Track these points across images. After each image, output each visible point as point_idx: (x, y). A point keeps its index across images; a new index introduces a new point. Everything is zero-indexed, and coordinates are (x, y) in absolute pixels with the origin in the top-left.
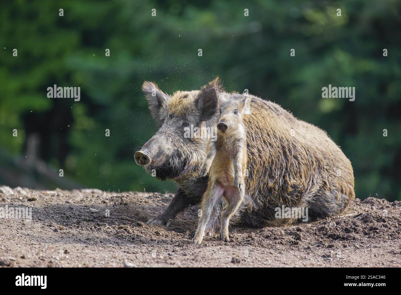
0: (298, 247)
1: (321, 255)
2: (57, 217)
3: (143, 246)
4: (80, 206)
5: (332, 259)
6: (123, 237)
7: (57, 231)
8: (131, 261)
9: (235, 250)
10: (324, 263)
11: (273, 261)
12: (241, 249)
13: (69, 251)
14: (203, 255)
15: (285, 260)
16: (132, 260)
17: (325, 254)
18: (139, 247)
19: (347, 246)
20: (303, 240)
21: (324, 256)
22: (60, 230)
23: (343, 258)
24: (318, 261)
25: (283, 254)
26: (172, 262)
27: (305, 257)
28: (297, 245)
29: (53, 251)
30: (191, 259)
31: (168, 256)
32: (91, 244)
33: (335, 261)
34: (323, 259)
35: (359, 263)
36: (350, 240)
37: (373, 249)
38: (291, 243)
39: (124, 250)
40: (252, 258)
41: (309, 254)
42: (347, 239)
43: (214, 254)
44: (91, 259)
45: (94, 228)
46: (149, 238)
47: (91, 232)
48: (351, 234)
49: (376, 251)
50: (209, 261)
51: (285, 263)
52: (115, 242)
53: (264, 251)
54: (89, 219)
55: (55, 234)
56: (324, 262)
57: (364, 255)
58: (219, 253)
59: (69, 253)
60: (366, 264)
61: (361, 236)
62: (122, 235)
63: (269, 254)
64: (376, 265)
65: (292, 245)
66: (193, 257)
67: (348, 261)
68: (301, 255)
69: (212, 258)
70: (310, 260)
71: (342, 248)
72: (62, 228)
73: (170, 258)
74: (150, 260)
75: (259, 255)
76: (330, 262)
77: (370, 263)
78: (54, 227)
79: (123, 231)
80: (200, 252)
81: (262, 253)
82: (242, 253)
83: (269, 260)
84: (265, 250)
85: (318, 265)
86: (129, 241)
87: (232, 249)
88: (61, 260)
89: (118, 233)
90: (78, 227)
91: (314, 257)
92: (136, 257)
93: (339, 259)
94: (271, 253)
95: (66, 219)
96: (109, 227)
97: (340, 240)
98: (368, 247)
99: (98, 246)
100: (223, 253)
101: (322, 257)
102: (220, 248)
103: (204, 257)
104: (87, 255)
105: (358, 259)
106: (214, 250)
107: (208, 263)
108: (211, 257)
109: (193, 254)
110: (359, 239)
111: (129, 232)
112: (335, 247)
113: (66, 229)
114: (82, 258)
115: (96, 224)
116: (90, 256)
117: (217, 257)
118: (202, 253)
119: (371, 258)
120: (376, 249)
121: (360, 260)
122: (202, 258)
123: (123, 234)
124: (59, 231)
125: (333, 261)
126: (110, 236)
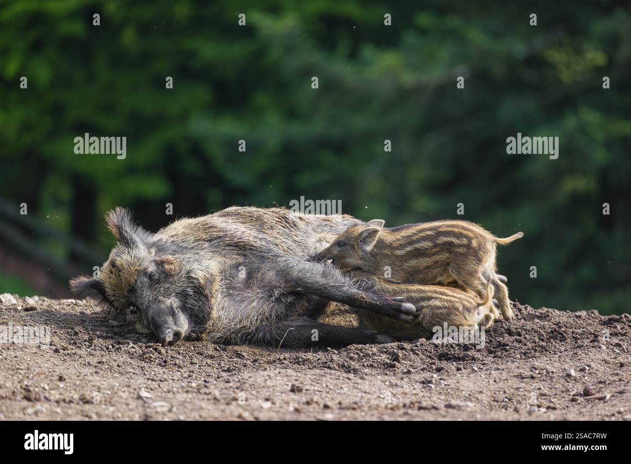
0: (395, 370)
1: (420, 381)
2: (62, 332)
3: (178, 371)
4: (97, 317)
5: (433, 386)
6: (152, 359)
7: (59, 352)
8: (150, 391)
9: (299, 375)
10: (423, 392)
11: (350, 389)
12: (308, 373)
13: (65, 377)
14: (253, 381)
15: (367, 387)
16: (151, 389)
17: (425, 379)
18: (171, 373)
19: (462, 368)
20: (404, 362)
21: (423, 383)
22: (64, 350)
23: (449, 385)
24: (414, 389)
25: (365, 379)
26: (208, 391)
27: (396, 383)
28: (393, 369)
29: (44, 378)
30: (235, 387)
31: (203, 383)
32: (104, 369)
33: (438, 388)
34: (421, 386)
35: (471, 392)
36: (467, 361)
37: (493, 372)
38: (386, 365)
39: (148, 376)
40: (321, 385)
41: (403, 380)
42: (463, 359)
43: (269, 381)
44: (94, 388)
45: (111, 347)
46: (188, 360)
47: (107, 352)
48: (469, 353)
49: (497, 375)
50: (259, 390)
51: (366, 392)
52: (139, 367)
53: (339, 376)
54: (107, 335)
55: (56, 356)
56: (423, 390)
57: (479, 380)
58: (276, 379)
59: (65, 379)
60: (481, 392)
61: (483, 355)
62: (151, 357)
63: (346, 379)
64: (495, 393)
65: (387, 368)
66: (239, 384)
67: (457, 389)
68: (392, 381)
69: (265, 386)
70: (403, 387)
71: (455, 372)
72: (65, 348)
73: (206, 386)
74: (178, 388)
75: (331, 381)
76: (430, 390)
77: (487, 391)
78: (55, 346)
79: (151, 351)
80: (250, 377)
81: (336, 379)
82: (308, 379)
83: (345, 387)
84: (341, 374)
85: (413, 394)
86: (160, 365)
87: (295, 373)
88: (52, 390)
89: (144, 354)
90: (89, 346)
91: (409, 383)
92: (159, 386)
93: (443, 385)
94: (348, 378)
95: (74, 335)
96: (134, 346)
97: (454, 361)
98: (487, 370)
99: (113, 372)
100: (282, 378)
101: (420, 383)
102: (279, 373)
103: (253, 385)
104: (90, 383)
105: (470, 385)
106: (271, 375)
107: (257, 392)
108: (263, 384)
109: (239, 381)
110: (481, 359)
111: (161, 352)
112: (445, 370)
113: (72, 349)
114: (83, 387)
115: (116, 342)
116: (94, 384)
117: (271, 384)
118: (252, 379)
119: (489, 384)
120: (497, 372)
121: (473, 387)
122: (250, 385)
123: (151, 355)
124: (62, 351)
125: (435, 389)
126: (133, 358)
